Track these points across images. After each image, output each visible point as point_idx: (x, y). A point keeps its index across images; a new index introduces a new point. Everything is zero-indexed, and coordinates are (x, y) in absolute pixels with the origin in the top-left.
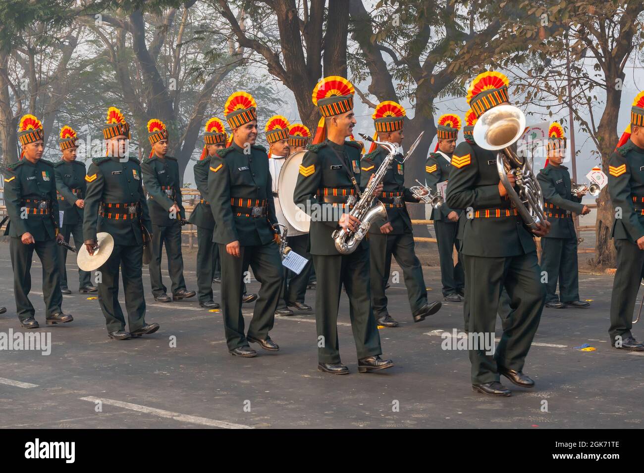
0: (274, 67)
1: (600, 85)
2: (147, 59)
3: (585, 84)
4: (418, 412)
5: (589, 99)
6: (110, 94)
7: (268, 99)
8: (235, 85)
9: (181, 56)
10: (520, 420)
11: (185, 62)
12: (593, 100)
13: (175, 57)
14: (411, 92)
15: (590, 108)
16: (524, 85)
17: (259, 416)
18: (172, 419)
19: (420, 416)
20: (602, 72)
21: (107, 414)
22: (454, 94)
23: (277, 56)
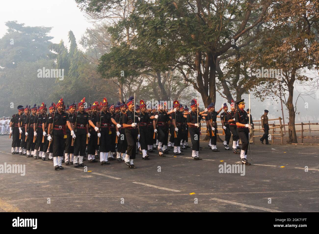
0: (195, 87)
1: (287, 90)
2: (161, 86)
3: (283, 90)
4: (230, 186)
5: (284, 94)
6: (151, 96)
7: (196, 96)
8: (186, 92)
9: (171, 84)
10: (260, 188)
11: (172, 86)
12: (285, 94)
13: (169, 85)
14: (234, 93)
15: (285, 96)
16: (265, 91)
17: (183, 188)
18: (158, 188)
19: (230, 187)
20: (287, 86)
21: (139, 187)
22: (246, 93)
23: (196, 84)
